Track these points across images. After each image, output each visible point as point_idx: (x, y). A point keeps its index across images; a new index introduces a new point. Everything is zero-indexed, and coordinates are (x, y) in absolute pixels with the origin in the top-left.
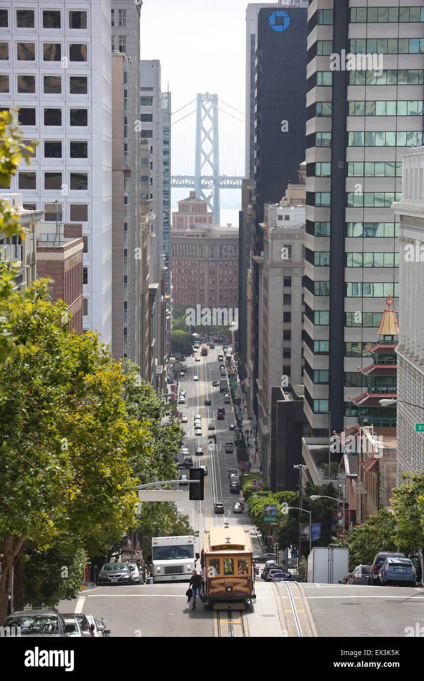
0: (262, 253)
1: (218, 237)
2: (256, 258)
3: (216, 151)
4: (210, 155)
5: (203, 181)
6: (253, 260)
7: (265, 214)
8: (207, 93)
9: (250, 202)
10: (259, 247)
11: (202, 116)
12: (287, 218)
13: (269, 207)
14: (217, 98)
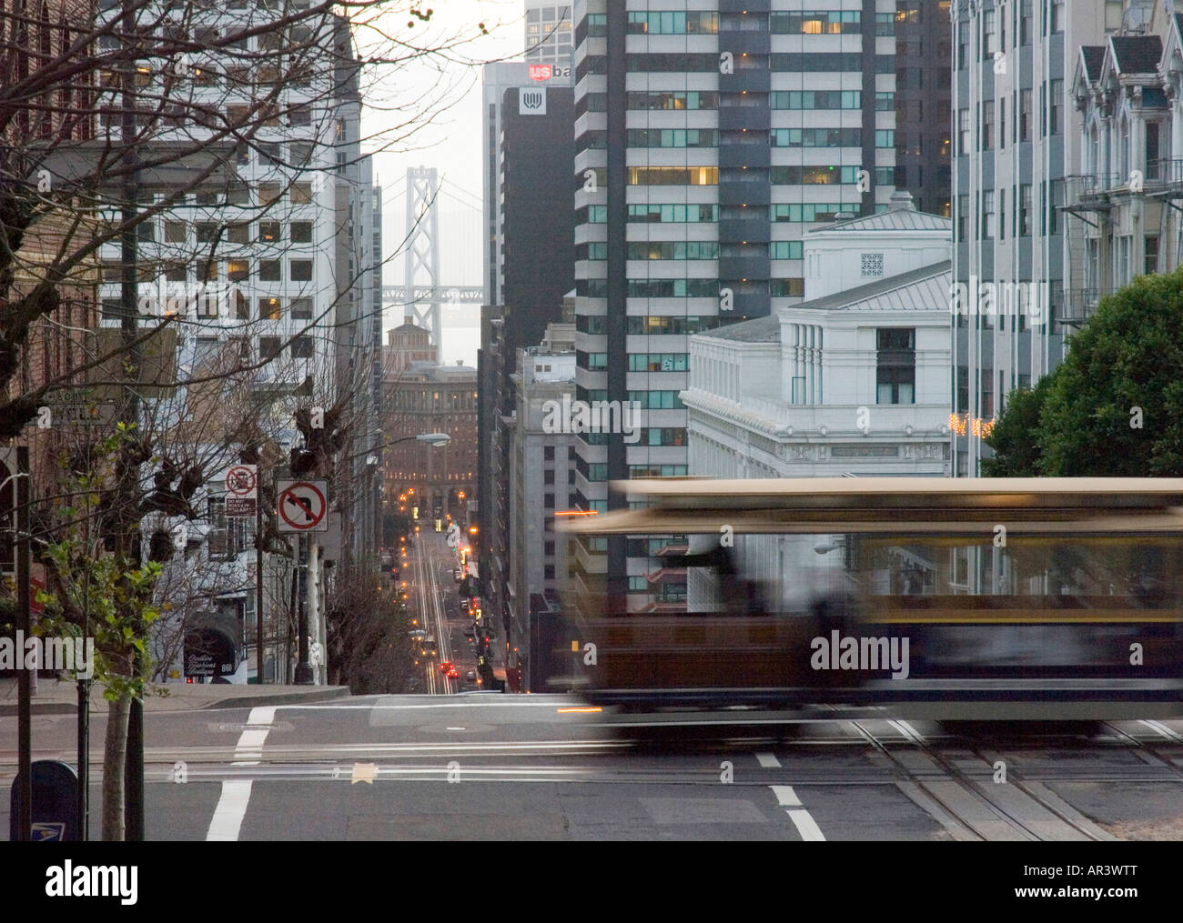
0: (514, 413)
1: (445, 380)
2: (506, 420)
3: (434, 250)
4: (425, 255)
5: (416, 293)
6: (501, 422)
7: (519, 362)
8: (422, 167)
9: (495, 340)
10: (510, 405)
11: (415, 199)
12: (548, 369)
13: (524, 354)
14: (436, 175)
